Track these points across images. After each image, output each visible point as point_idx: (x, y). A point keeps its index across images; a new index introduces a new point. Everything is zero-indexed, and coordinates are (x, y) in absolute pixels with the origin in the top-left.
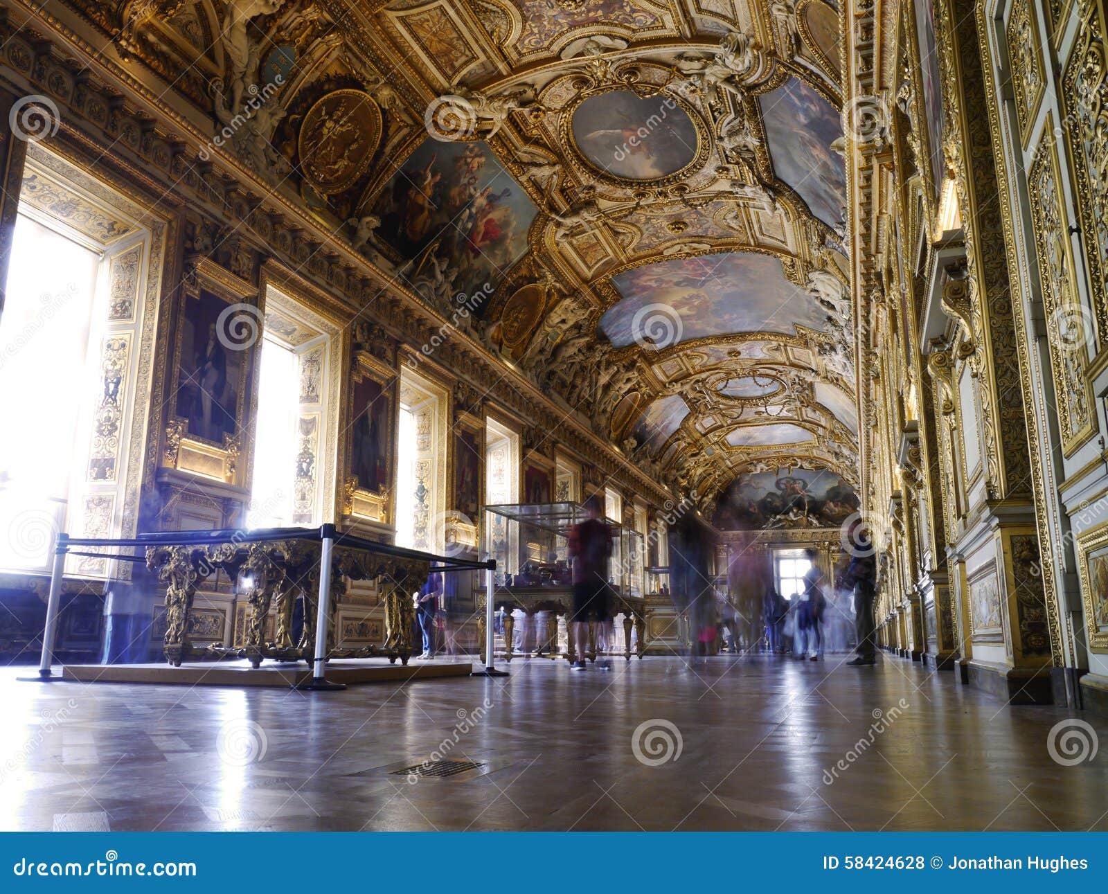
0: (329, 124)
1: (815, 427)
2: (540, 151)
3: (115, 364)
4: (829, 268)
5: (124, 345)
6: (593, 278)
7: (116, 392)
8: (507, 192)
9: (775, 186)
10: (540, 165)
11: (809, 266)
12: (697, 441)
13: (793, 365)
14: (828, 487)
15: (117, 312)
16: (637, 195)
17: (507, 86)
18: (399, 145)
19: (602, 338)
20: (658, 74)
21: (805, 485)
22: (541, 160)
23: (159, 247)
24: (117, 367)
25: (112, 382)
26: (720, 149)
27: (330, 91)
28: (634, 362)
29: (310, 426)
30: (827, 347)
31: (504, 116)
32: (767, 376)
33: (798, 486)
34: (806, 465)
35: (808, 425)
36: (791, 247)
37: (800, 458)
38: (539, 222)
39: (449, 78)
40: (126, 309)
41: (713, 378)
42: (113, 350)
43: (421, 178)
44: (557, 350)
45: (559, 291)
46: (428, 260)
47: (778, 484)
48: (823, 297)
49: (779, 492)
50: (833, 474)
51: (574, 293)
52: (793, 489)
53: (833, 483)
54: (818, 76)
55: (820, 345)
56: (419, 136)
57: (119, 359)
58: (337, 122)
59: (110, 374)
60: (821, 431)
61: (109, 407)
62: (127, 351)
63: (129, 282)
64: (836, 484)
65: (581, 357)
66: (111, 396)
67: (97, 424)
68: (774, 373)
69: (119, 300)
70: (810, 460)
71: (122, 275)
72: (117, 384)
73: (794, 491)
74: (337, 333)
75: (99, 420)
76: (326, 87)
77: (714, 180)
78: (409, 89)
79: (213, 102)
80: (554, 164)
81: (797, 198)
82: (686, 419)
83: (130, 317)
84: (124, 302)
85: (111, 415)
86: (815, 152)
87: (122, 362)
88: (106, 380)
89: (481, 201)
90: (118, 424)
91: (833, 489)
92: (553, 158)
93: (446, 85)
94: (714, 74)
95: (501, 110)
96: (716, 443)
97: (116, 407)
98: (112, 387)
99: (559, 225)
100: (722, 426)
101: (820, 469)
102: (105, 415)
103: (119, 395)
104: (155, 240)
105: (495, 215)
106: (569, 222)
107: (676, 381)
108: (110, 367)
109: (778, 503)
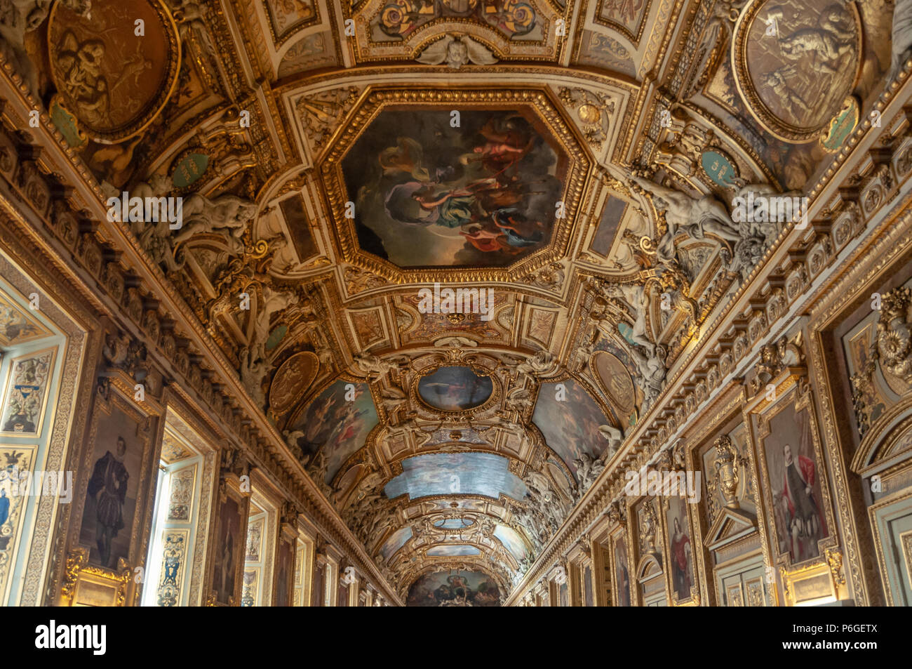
0: (289, 371)
1: (485, 548)
2: (397, 391)
3: (174, 553)
4: (543, 471)
5: (181, 540)
6: (393, 460)
7: (175, 574)
8: (366, 411)
9: (530, 426)
10: (394, 399)
11: (530, 467)
12: (410, 553)
13: (488, 514)
14: (480, 583)
15: (175, 514)
16: (441, 419)
17: (395, 356)
18: (321, 383)
19: (383, 495)
20: (487, 360)
21: (465, 582)
22: (395, 396)
23: (209, 469)
24: (176, 556)
25: (172, 567)
26: (504, 403)
27: (297, 352)
28: (395, 508)
29: (251, 578)
30: (520, 510)
31: (387, 372)
32: (469, 518)
33: (461, 582)
34: (469, 569)
35: (481, 547)
36: (522, 456)
37: (466, 564)
38: (378, 428)
39: (362, 347)
40: (183, 513)
41: (434, 518)
42: (173, 543)
43: (325, 402)
44: (360, 503)
45: (372, 468)
46: (319, 455)
47: (448, 580)
48: (535, 486)
49: (448, 585)
50: (485, 575)
51: (379, 469)
52: (458, 583)
53: (483, 581)
54: (590, 386)
55: (514, 507)
56: (334, 379)
57: (178, 550)
58: (293, 370)
59: (170, 561)
60: (488, 551)
61: (169, 586)
62: (184, 544)
63: (185, 492)
64: (485, 581)
65: (370, 507)
66: (170, 578)
67: (158, 598)
68: (475, 518)
69: (176, 505)
70: (472, 565)
71: (180, 486)
72: (176, 568)
73: (458, 584)
74: (274, 512)
75: (160, 596)
76: (295, 350)
77: (491, 416)
78: (339, 352)
79: (241, 363)
80: (402, 399)
81: (541, 434)
82: (409, 540)
83: (186, 518)
84: (181, 507)
85: (171, 592)
86: (566, 417)
87: (180, 552)
88: (167, 565)
89: (351, 416)
90: (177, 599)
91: (483, 584)
92: (403, 395)
93: (360, 351)
94: (521, 368)
95: (387, 367)
96: (420, 554)
97: (175, 586)
98: (171, 570)
99: (389, 431)
100: (427, 544)
101: (478, 572)
102: (166, 591)
103: (177, 576)
104: (207, 463)
105: (355, 424)
106: (395, 430)
107: (413, 519)
108: (170, 556)
109: (447, 592)
